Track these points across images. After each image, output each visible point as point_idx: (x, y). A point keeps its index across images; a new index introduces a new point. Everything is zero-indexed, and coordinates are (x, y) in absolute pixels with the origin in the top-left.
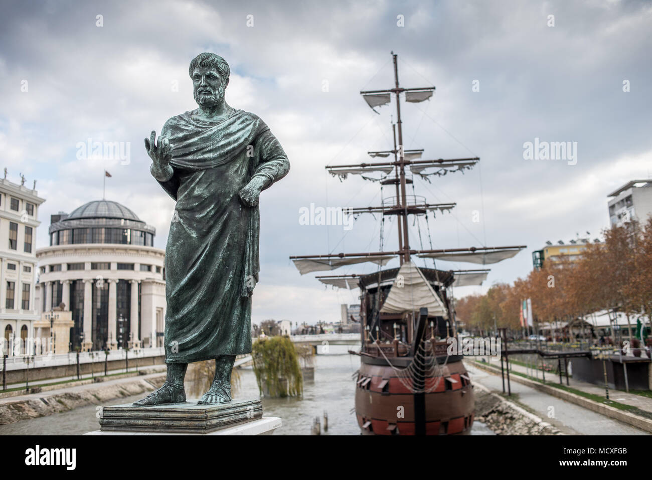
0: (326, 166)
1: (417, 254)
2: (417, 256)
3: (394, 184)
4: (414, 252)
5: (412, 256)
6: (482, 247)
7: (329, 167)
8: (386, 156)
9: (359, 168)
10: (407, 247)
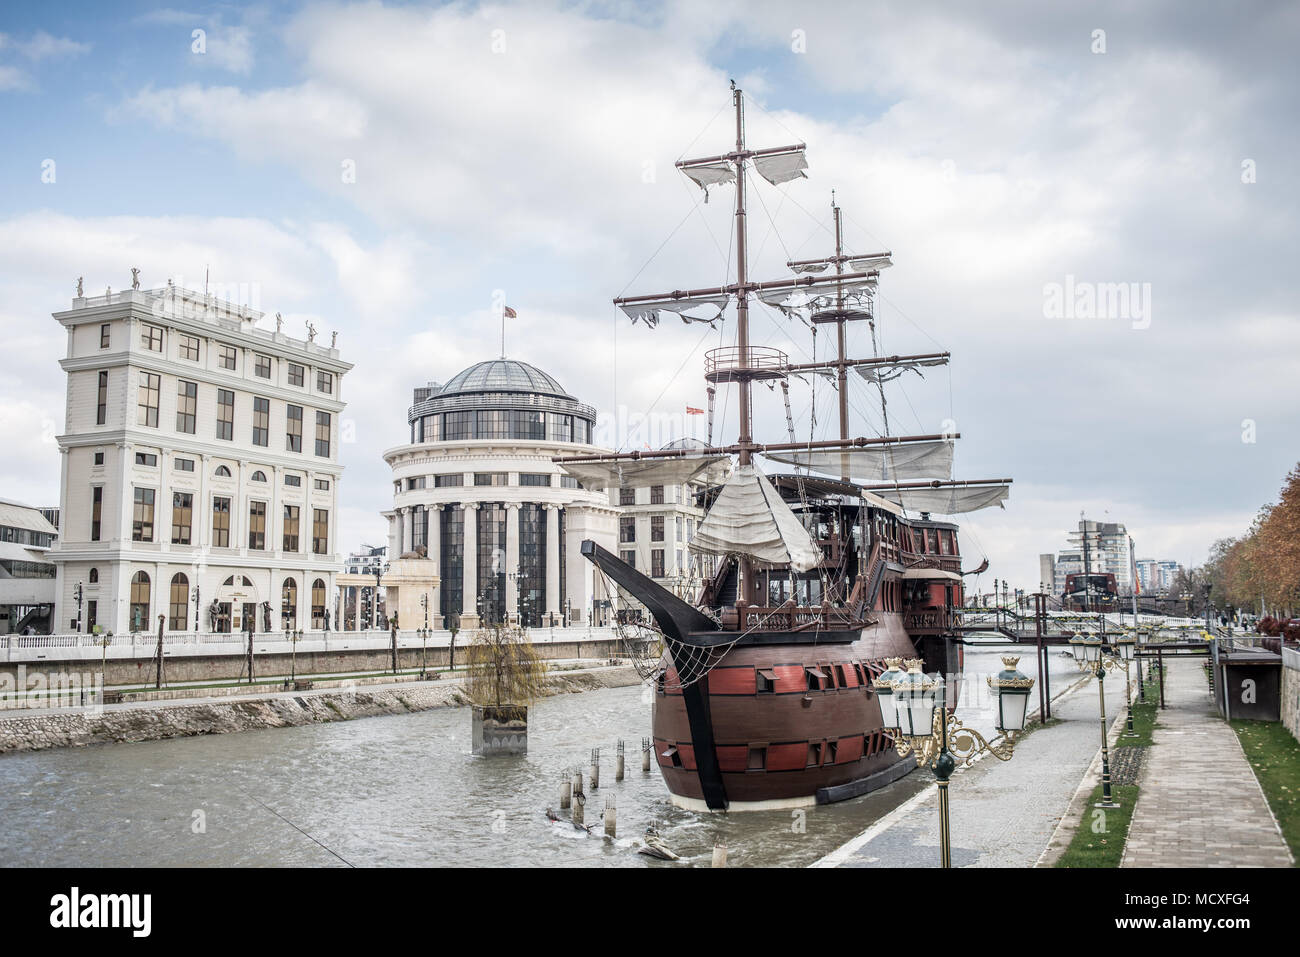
0: (615, 298)
1: (762, 452)
2: (763, 455)
3: (834, 320)
4: (758, 449)
5: (756, 456)
6: (876, 437)
7: (620, 301)
8: (822, 269)
9: (670, 299)
10: (745, 438)
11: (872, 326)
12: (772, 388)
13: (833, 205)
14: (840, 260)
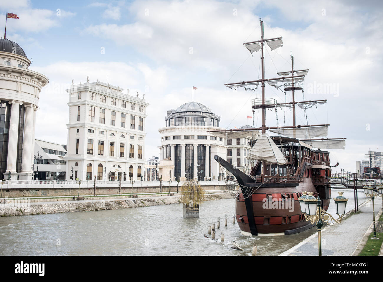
0: (225, 84)
2: (269, 130)
3: (291, 90)
4: (268, 128)
5: (267, 130)
6: (304, 125)
7: (227, 85)
8: (287, 74)
9: (241, 84)
10: (264, 125)
11: (303, 91)
12: (272, 110)
13: (291, 55)
14: (293, 72)
